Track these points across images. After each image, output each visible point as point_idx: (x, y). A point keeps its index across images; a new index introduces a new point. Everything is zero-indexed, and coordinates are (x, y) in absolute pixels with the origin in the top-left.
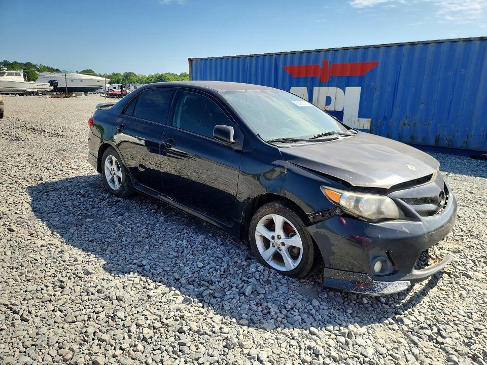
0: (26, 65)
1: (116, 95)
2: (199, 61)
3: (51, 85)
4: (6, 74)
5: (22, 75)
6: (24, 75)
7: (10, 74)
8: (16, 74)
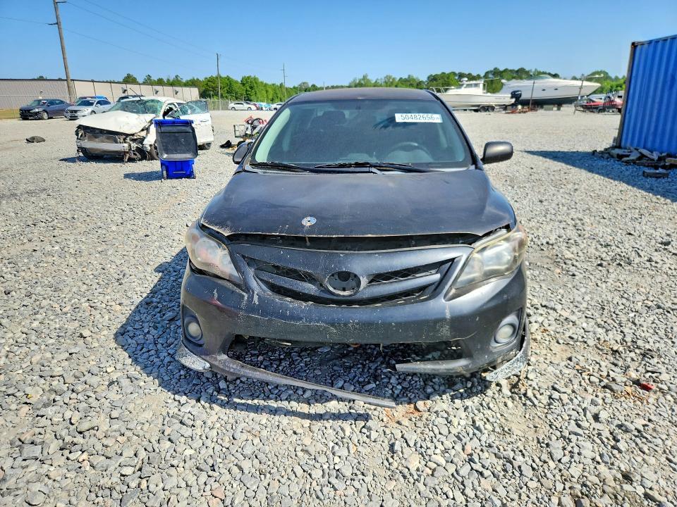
0: (517, 71)
1: (597, 108)
2: (646, 46)
3: (512, 97)
4: (465, 86)
5: (481, 86)
6: (484, 85)
7: (469, 86)
8: (476, 85)
